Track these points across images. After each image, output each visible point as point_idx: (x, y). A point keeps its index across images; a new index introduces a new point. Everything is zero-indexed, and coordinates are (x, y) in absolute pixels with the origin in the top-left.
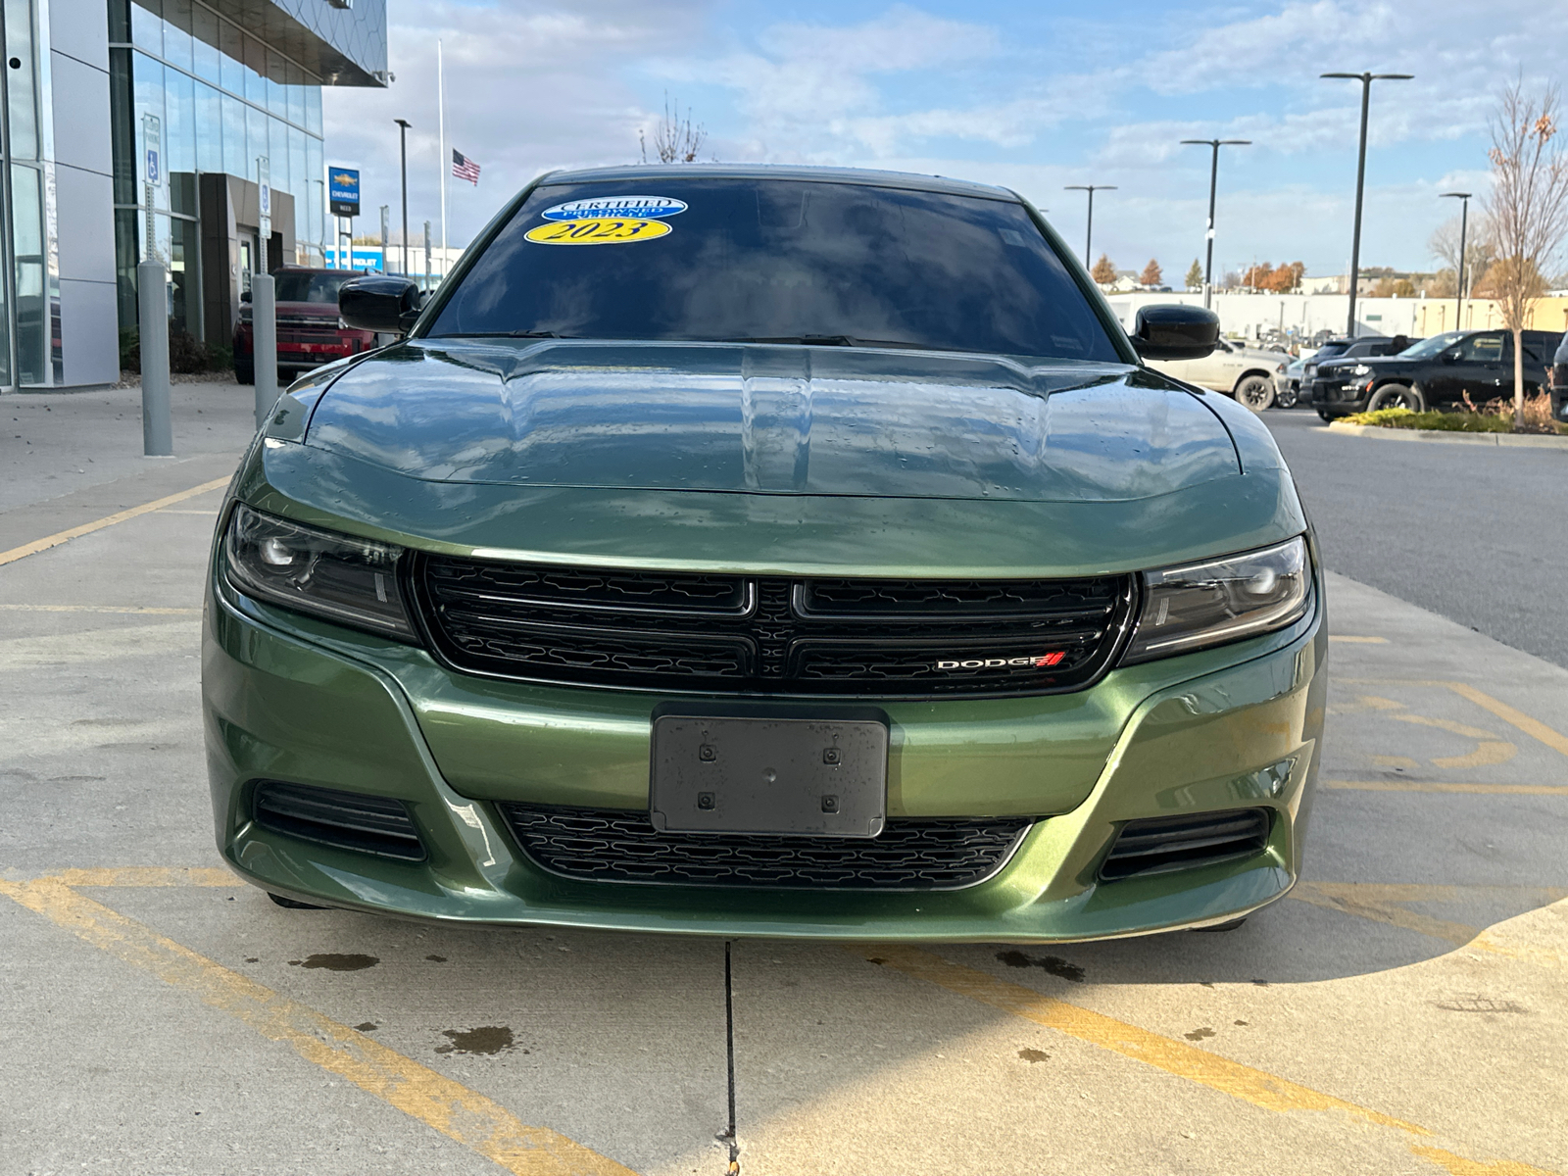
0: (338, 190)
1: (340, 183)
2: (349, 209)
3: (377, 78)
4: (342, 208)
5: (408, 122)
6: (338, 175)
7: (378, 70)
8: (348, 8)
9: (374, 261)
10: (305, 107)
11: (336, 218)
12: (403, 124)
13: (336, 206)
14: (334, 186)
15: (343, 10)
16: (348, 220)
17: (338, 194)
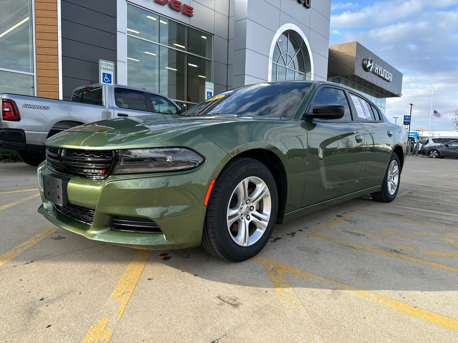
0: (405, 120)
1: (406, 118)
2: (408, 123)
3: (398, 95)
4: (406, 123)
5: (413, 104)
6: (406, 117)
7: (398, 94)
8: (391, 82)
9: (415, 134)
10: (381, 103)
11: (404, 125)
12: (411, 105)
13: (405, 123)
14: (405, 119)
15: (389, 82)
16: (407, 126)
17: (405, 121)
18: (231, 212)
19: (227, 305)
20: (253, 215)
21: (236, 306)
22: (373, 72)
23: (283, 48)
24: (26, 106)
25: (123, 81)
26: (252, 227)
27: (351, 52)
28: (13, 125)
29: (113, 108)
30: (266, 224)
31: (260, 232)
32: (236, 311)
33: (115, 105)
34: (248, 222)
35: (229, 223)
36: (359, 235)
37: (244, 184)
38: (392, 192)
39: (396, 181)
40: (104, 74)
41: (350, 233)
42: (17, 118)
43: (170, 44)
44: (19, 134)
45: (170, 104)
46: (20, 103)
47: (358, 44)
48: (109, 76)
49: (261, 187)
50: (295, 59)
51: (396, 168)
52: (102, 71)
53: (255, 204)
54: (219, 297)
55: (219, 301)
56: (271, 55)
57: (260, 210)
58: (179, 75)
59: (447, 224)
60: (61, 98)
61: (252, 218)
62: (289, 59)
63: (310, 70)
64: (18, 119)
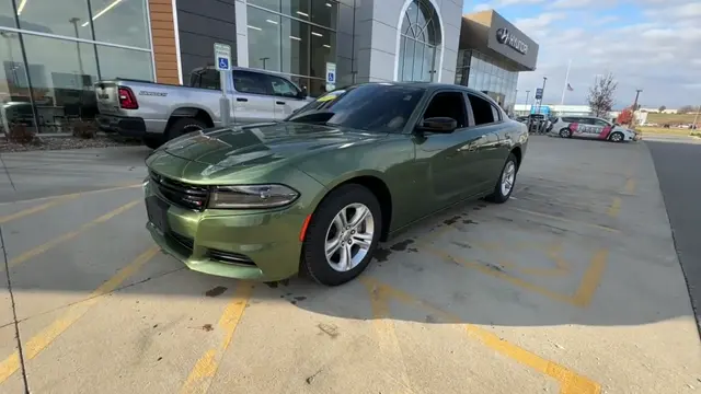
2: (540, 97)
3: (532, 69)
7: (532, 67)
9: (546, 108)
12: (546, 79)
15: (524, 55)
17: (538, 94)
18: (329, 246)
19: (325, 334)
20: (355, 238)
21: (334, 336)
22: (508, 44)
23: (413, 19)
24: (142, 93)
25: (244, 63)
26: (355, 249)
27: (487, 22)
28: (131, 113)
29: (231, 92)
30: (370, 242)
31: (363, 253)
32: (334, 343)
33: (233, 89)
34: (349, 247)
35: (328, 256)
36: (465, 246)
37: (341, 215)
38: (505, 192)
39: (511, 179)
40: (220, 59)
41: (459, 244)
42: (134, 105)
43: (293, 13)
44: (138, 122)
45: (291, 86)
46: (136, 90)
47: (494, 13)
48: (225, 61)
49: (361, 211)
50: (425, 30)
51: (512, 168)
52: (217, 56)
53: (355, 228)
54: (319, 326)
55: (319, 330)
56: (400, 27)
57: (363, 231)
58: (302, 45)
59: (555, 233)
60: (181, 83)
61: (354, 241)
62: (419, 31)
63: (440, 42)
64: (137, 108)
